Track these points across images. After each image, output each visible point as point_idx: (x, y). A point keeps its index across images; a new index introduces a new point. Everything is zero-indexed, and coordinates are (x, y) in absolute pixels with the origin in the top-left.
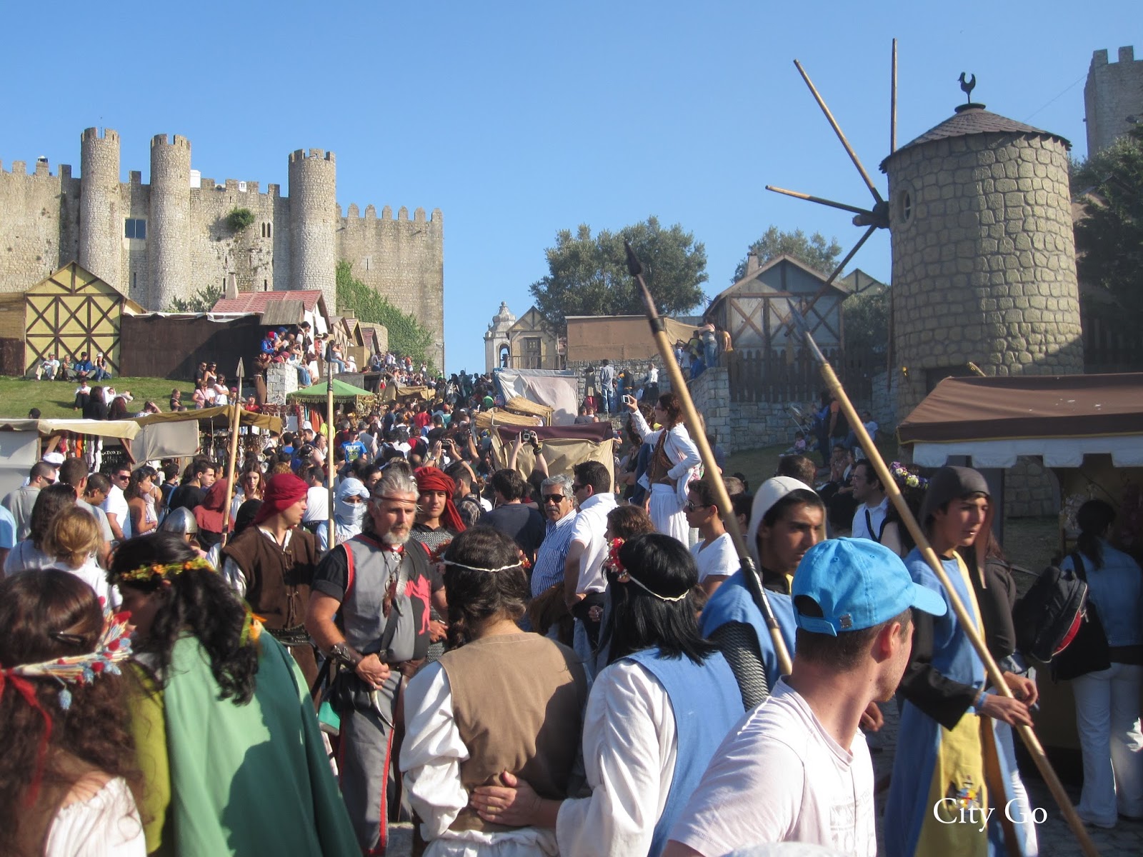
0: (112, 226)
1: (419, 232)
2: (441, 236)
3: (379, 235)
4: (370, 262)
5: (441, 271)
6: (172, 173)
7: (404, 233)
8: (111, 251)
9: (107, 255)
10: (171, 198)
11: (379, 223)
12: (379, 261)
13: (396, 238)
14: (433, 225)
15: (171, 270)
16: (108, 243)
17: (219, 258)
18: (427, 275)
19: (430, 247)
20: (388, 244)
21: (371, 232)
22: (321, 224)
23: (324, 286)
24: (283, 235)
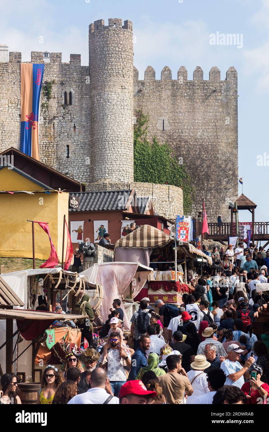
1: (215, 91)
2: (236, 94)
3: (174, 95)
4: (166, 122)
11: (174, 84)
12: (175, 121)
13: (192, 98)
14: (228, 84)
19: (225, 106)
20: (183, 104)
21: (167, 94)
22: (120, 91)
23: (122, 150)
24: (84, 102)
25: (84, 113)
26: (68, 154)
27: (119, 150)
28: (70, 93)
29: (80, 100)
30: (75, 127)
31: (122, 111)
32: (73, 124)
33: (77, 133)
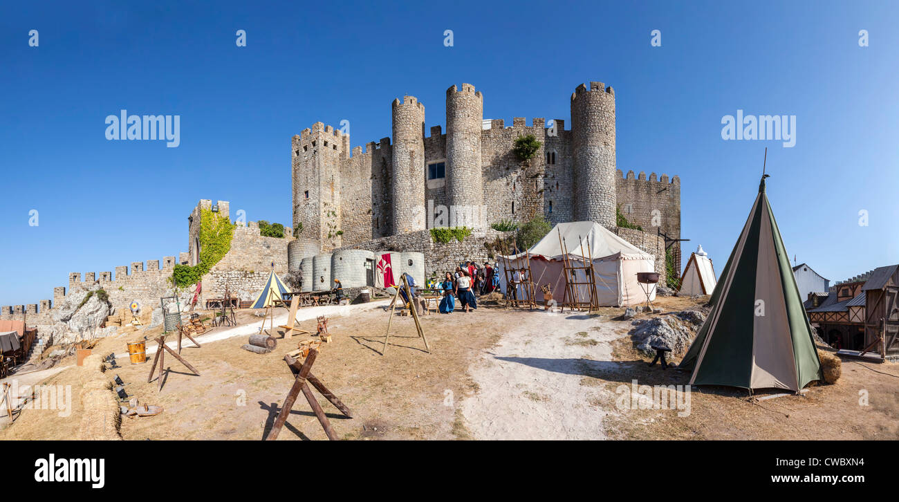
0: (412, 170)
1: (665, 189)
2: (679, 193)
3: (637, 190)
4: (631, 208)
5: (679, 217)
6: (460, 114)
7: (654, 190)
8: (412, 190)
9: (408, 193)
10: (460, 134)
11: (636, 182)
12: (637, 208)
13: (649, 193)
14: (674, 186)
15: (460, 195)
16: (409, 184)
17: (508, 184)
18: (669, 219)
19: (672, 200)
20: (643, 196)
21: (631, 188)
22: (603, 146)
23: (606, 202)
24: (567, 162)
25: (566, 171)
26: (551, 209)
27: (603, 202)
28: (553, 154)
29: (563, 160)
30: (557, 184)
31: (606, 165)
32: (555, 181)
33: (560, 190)
